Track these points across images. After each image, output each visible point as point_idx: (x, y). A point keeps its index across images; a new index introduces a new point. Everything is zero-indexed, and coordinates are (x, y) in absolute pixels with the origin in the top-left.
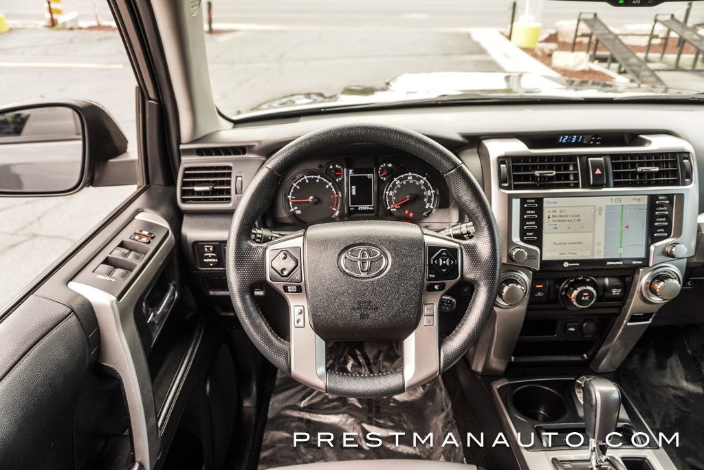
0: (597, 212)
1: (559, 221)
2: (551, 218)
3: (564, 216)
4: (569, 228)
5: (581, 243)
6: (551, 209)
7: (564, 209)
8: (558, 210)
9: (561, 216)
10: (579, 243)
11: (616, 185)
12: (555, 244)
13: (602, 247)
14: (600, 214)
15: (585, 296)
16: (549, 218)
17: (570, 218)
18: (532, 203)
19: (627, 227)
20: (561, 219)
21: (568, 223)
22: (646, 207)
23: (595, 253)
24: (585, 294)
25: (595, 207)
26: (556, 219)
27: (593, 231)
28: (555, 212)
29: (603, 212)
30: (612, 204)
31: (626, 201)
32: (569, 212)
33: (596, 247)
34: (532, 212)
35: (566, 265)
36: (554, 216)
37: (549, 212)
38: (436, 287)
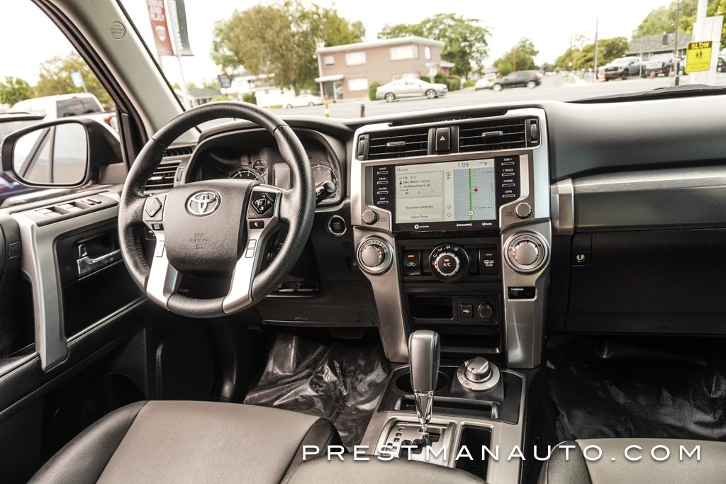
0: (446, 177)
1: (410, 186)
2: (403, 184)
3: (415, 182)
4: (420, 192)
5: (432, 207)
6: (402, 176)
7: (414, 175)
8: (409, 176)
9: (412, 182)
10: (430, 207)
11: (462, 150)
12: (407, 208)
13: (452, 211)
14: (448, 178)
15: (446, 263)
16: (401, 184)
17: (420, 184)
18: (384, 170)
19: (476, 190)
20: (412, 184)
21: (418, 188)
22: (493, 170)
23: (446, 216)
24: (446, 260)
25: (443, 172)
26: (407, 185)
27: (443, 195)
28: (406, 178)
29: (452, 177)
30: (460, 168)
31: (473, 165)
32: (419, 177)
33: (447, 211)
34: (384, 179)
35: (417, 227)
36: (405, 182)
37: (401, 178)
38: (256, 224)
